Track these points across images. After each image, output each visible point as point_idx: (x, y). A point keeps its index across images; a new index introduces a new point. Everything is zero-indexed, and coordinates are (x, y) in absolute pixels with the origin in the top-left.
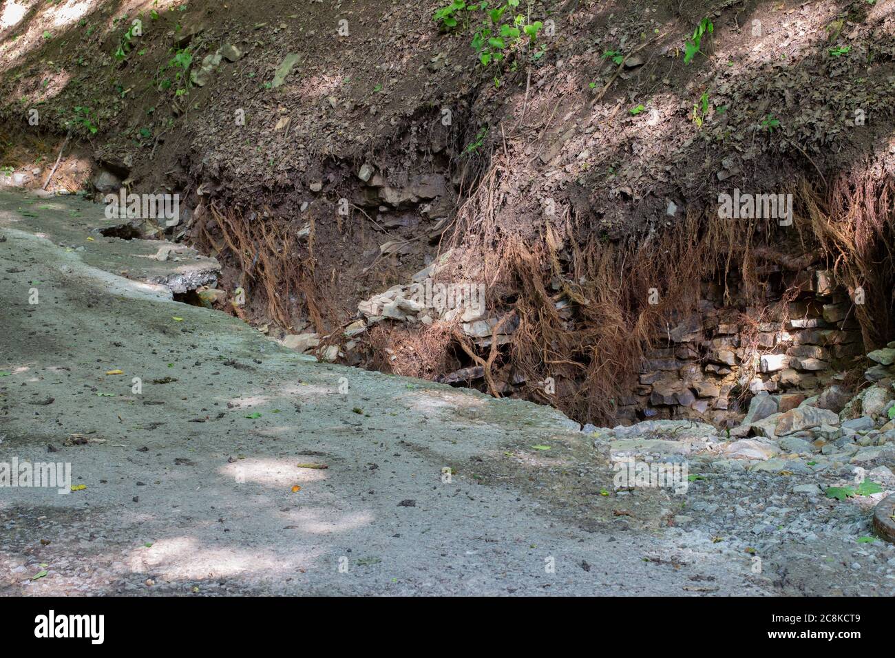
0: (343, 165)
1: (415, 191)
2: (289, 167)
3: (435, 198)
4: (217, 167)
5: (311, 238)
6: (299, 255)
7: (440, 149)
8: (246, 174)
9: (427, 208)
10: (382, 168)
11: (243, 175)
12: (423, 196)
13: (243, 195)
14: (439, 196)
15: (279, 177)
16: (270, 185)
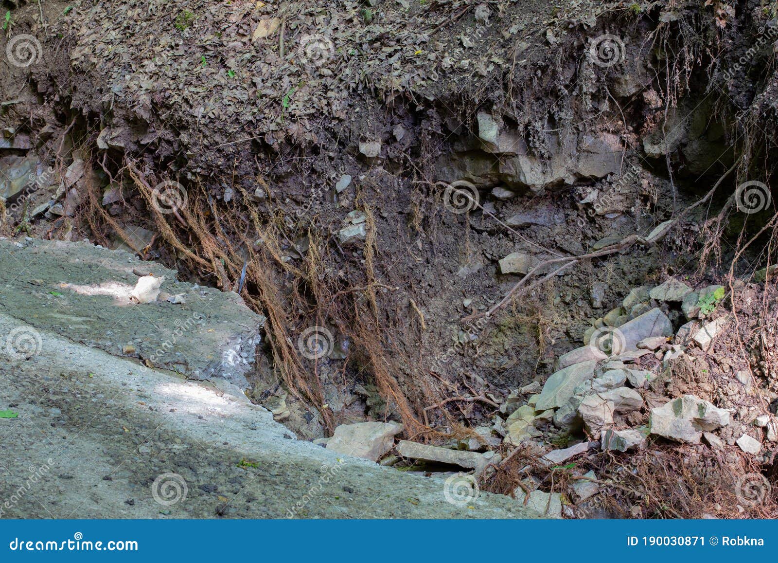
0: (432, 112)
1: (570, 163)
2: (312, 111)
3: (605, 177)
4: (148, 102)
5: (369, 243)
6: (341, 273)
7: (633, 91)
8: (218, 118)
9: (591, 195)
10: (522, 121)
11: (212, 121)
12: (586, 174)
13: (210, 156)
14: (612, 174)
15: (294, 128)
16: (275, 142)
